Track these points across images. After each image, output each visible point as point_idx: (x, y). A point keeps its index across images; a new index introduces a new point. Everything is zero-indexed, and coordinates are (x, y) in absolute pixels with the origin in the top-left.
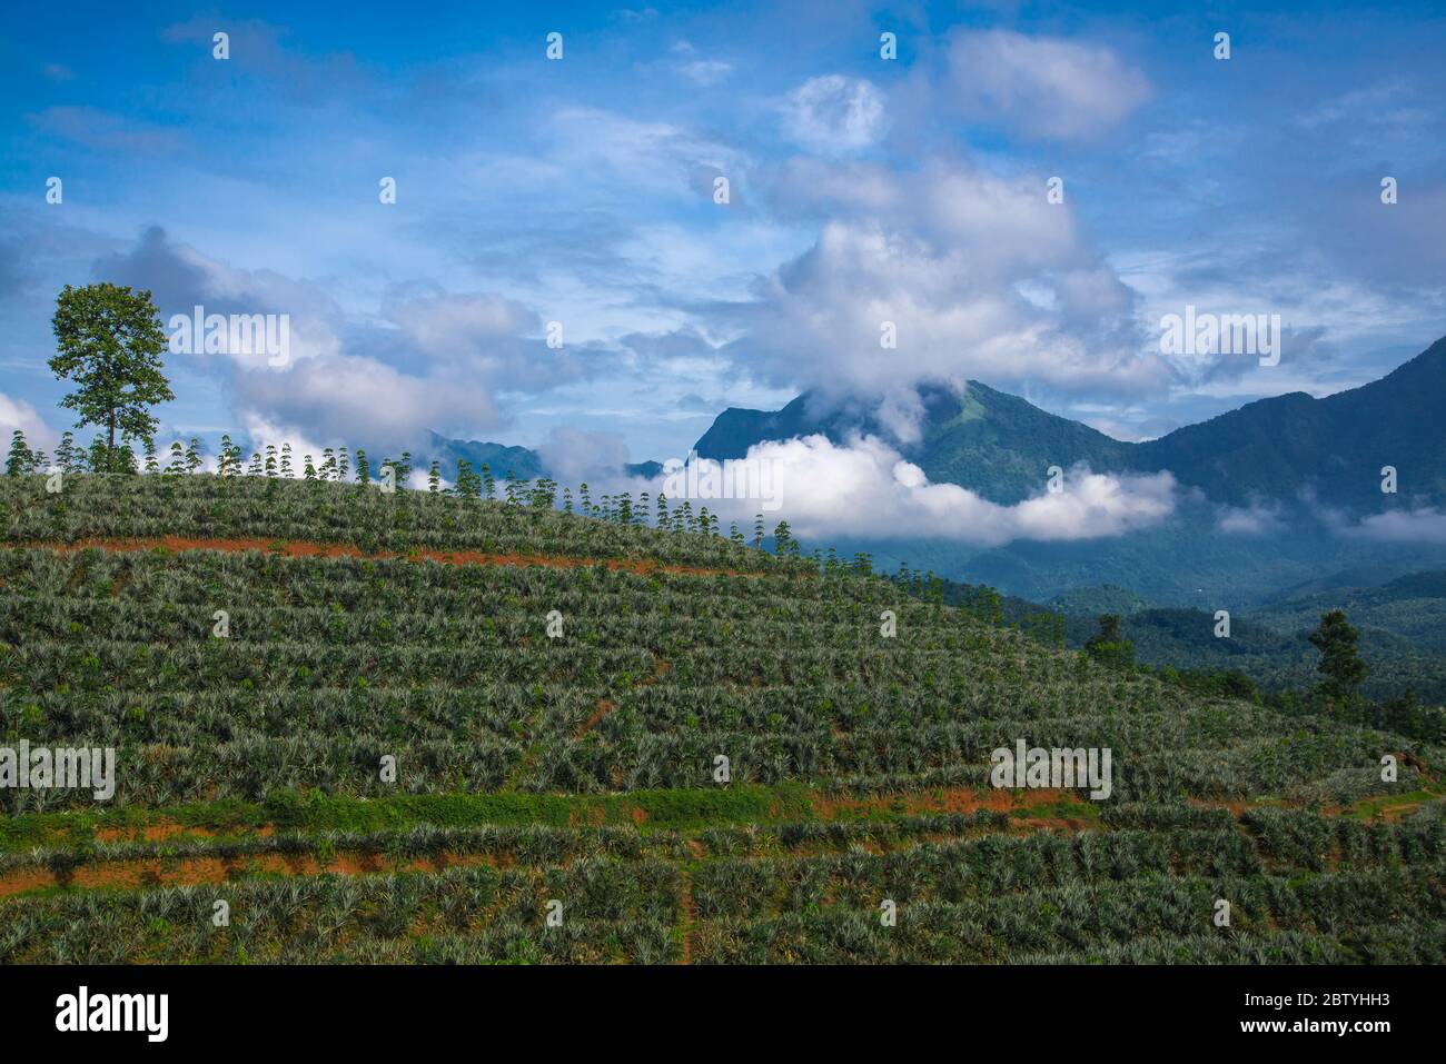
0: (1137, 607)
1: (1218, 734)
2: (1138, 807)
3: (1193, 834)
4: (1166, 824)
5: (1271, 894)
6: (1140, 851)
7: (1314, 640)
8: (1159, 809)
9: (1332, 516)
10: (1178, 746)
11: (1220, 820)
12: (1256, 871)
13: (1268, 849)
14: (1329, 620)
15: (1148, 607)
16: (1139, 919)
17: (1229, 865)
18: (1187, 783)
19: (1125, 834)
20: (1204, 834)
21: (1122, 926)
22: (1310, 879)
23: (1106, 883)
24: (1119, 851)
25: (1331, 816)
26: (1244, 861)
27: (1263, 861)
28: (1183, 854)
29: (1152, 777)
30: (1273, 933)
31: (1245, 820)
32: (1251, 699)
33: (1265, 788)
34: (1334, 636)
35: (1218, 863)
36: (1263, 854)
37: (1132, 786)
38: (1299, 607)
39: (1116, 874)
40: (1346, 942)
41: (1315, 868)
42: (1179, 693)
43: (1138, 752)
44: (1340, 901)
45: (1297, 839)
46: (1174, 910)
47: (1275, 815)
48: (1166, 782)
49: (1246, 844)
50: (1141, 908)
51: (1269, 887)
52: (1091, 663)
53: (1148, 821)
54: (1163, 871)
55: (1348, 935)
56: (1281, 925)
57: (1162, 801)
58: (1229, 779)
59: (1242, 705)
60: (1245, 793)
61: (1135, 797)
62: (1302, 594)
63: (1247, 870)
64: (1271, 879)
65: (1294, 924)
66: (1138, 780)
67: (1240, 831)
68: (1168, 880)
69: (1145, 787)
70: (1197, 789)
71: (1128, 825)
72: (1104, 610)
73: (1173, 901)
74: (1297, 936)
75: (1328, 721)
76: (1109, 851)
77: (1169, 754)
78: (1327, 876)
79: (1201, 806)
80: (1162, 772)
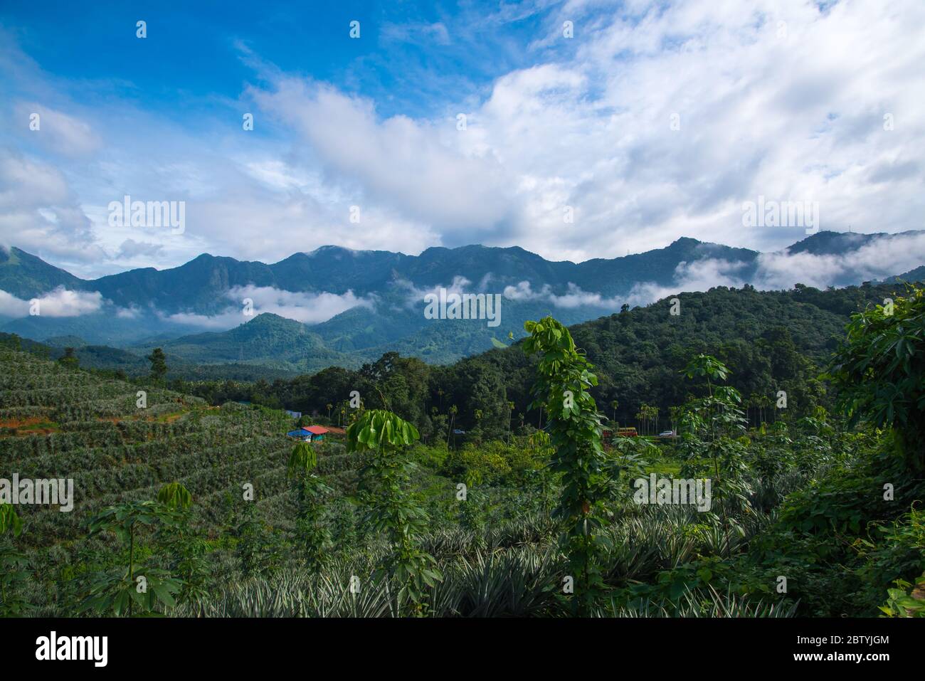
0: (83, 345)
1: (110, 393)
2: (76, 423)
3: (97, 431)
4: (87, 429)
5: (126, 451)
6: (75, 439)
7: (150, 358)
8: (84, 423)
9: (161, 314)
10: (94, 399)
11: (109, 425)
12: (121, 443)
13: (126, 435)
14: (156, 351)
15: (87, 345)
16: (73, 467)
17: (111, 442)
18: (97, 412)
19: (70, 433)
20: (101, 431)
21: (65, 469)
22: (141, 445)
23: (60, 453)
24: (66, 440)
25: (150, 421)
26: (117, 440)
27: (124, 440)
28: (93, 440)
29: (83, 411)
30: (126, 465)
31: (119, 425)
32: (125, 380)
33: (127, 413)
34: (157, 356)
35: (106, 442)
36: (124, 437)
37: (74, 414)
38: (146, 346)
39: (64, 449)
40: (151, 466)
41: (143, 440)
42: (96, 378)
43: (77, 401)
44: (151, 452)
45: (138, 431)
46: (87, 461)
47: (130, 423)
48: (88, 412)
49: (118, 434)
50: (74, 462)
51: (125, 449)
52: (60, 366)
53: (79, 428)
54: (84, 446)
55: (153, 463)
56: (129, 462)
57: (86, 420)
58: (113, 410)
59: (122, 383)
60: (119, 415)
61: (75, 419)
62: (148, 342)
63: (117, 443)
64: (126, 446)
65: (134, 461)
66: (76, 412)
67: (117, 429)
68: (86, 450)
69: (79, 415)
70: (101, 415)
71: (71, 430)
72: (68, 345)
73: (87, 457)
74: (134, 466)
75: (153, 388)
76: (62, 441)
77: (90, 402)
78: (147, 443)
79: (102, 421)
80: (87, 409)
